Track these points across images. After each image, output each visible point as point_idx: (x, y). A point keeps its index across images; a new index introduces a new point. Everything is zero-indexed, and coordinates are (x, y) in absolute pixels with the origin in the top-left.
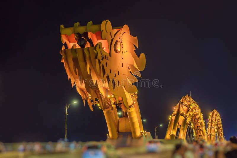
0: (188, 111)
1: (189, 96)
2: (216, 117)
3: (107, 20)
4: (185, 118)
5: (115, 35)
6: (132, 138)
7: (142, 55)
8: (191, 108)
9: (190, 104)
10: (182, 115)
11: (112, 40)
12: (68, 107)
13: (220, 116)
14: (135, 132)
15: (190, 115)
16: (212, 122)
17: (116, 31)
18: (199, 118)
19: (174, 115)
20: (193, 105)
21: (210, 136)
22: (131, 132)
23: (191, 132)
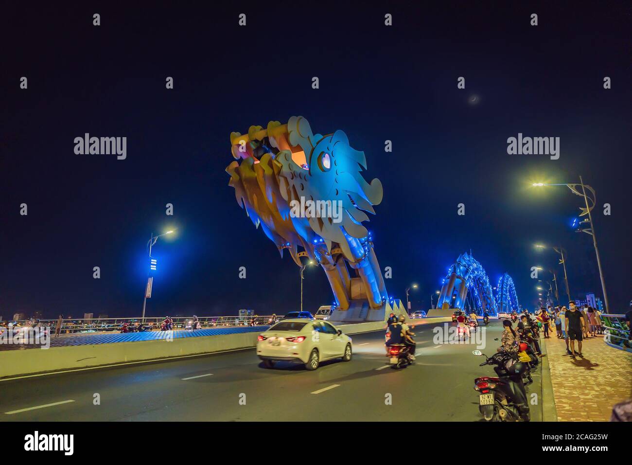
0: (466, 272)
1: (469, 254)
2: (507, 282)
3: (301, 117)
4: (463, 281)
5: (318, 143)
6: (369, 307)
7: (376, 181)
8: (472, 269)
9: (470, 264)
10: (459, 277)
11: (313, 149)
12: (155, 241)
13: (513, 281)
14: (373, 299)
15: (470, 277)
16: (502, 288)
17: (319, 137)
18: (485, 282)
19: (448, 278)
20: (475, 265)
21: (502, 305)
22: (367, 299)
23: (474, 303)
